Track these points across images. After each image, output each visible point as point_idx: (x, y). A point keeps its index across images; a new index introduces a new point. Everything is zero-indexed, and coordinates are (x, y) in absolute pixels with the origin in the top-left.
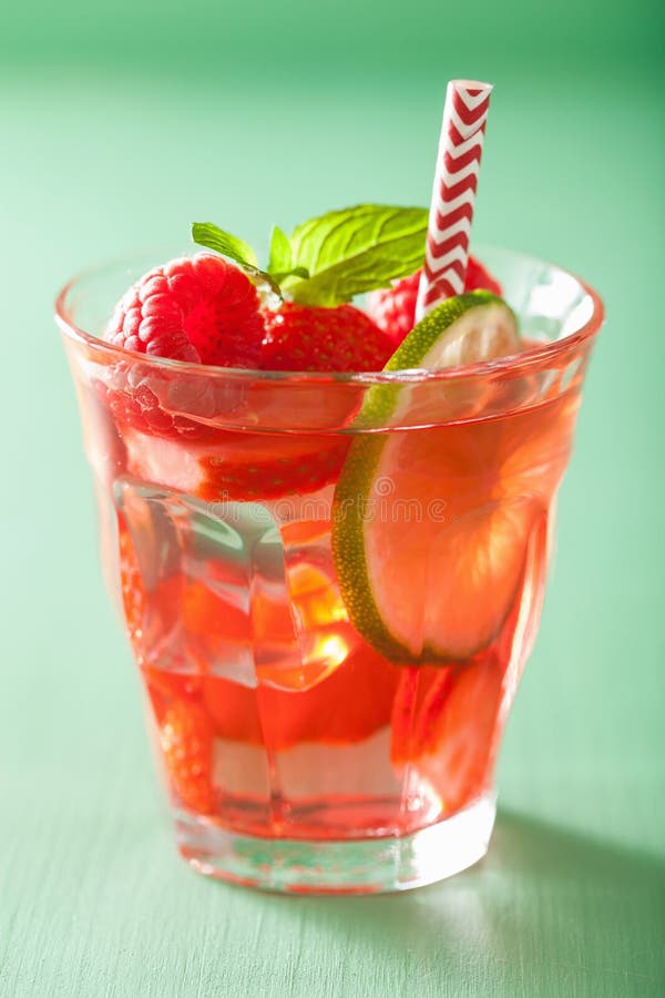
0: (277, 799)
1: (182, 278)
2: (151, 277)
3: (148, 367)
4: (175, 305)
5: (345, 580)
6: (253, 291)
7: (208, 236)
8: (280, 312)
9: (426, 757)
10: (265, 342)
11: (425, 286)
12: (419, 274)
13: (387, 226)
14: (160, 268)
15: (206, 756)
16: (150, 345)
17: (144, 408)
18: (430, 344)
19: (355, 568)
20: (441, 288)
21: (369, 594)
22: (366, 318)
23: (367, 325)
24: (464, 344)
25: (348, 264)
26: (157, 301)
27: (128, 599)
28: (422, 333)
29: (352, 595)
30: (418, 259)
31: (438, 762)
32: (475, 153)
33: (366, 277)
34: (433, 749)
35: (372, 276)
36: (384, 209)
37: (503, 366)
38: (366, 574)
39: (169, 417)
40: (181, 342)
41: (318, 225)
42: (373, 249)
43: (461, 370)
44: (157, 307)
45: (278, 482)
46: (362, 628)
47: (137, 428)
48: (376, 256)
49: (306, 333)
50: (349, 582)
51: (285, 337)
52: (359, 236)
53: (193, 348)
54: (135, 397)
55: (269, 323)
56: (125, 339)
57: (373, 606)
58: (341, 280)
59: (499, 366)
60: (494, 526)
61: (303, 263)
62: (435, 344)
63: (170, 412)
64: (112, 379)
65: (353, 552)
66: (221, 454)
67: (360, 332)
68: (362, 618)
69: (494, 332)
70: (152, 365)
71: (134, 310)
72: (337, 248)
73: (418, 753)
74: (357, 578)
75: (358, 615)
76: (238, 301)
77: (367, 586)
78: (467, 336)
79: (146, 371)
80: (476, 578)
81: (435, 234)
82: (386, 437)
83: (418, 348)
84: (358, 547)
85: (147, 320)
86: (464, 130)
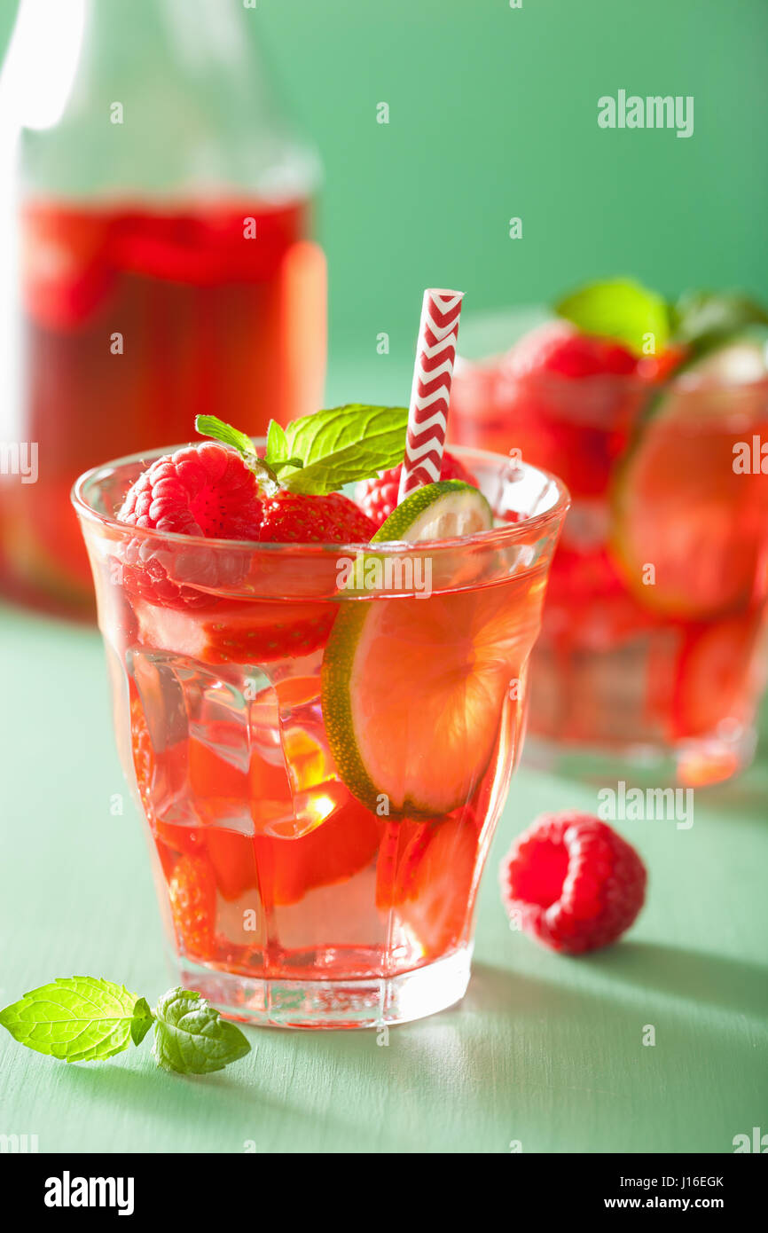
0: (273, 946)
1: (188, 465)
2: (161, 464)
3: (158, 541)
4: (182, 487)
5: (334, 736)
6: (252, 477)
7: (212, 426)
8: (276, 499)
9: (408, 902)
10: (262, 525)
11: (405, 476)
12: (401, 466)
13: (373, 423)
14: (169, 456)
15: (209, 906)
16: (159, 523)
17: (154, 580)
18: (410, 523)
19: (342, 724)
20: (420, 476)
21: (355, 749)
22: (354, 506)
23: (354, 512)
24: (440, 525)
25: (339, 456)
26: (165, 485)
27: (138, 761)
28: (402, 514)
29: (340, 750)
30: (401, 452)
31: (419, 909)
32: (449, 354)
33: (354, 468)
34: (414, 896)
35: (360, 467)
36: (371, 409)
37: (476, 540)
38: (352, 730)
39: (176, 588)
40: (188, 520)
41: (311, 421)
42: (359, 443)
43: (438, 542)
44: (166, 489)
45: (273, 645)
46: (349, 781)
47: (147, 599)
48: (364, 449)
49: (299, 518)
50: (337, 738)
51: (281, 521)
52: (348, 432)
53: (198, 526)
54: (146, 570)
55: (267, 508)
56: (137, 519)
57: (359, 760)
58: (332, 470)
59: (472, 539)
60: (469, 690)
61: (298, 454)
62: (413, 524)
63: (176, 582)
64: (125, 554)
65: (341, 709)
66: (222, 621)
67: (348, 517)
68: (349, 771)
69: (468, 517)
70: (161, 538)
71: (144, 493)
72: (329, 441)
73: (401, 899)
74: (344, 734)
75: (345, 768)
76: (238, 486)
77: (353, 741)
78: (443, 518)
79: (157, 545)
80: (452, 740)
81: (414, 428)
82: (370, 604)
83: (399, 527)
84: (345, 704)
85: (156, 501)
86: (438, 332)
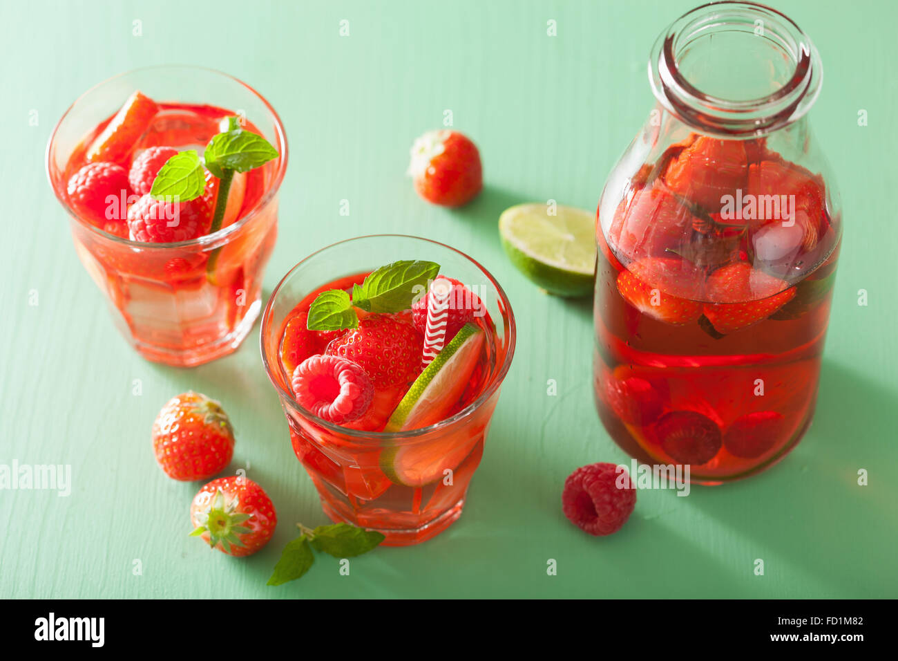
41: (376, 276)
52: (395, 280)
72: (386, 286)
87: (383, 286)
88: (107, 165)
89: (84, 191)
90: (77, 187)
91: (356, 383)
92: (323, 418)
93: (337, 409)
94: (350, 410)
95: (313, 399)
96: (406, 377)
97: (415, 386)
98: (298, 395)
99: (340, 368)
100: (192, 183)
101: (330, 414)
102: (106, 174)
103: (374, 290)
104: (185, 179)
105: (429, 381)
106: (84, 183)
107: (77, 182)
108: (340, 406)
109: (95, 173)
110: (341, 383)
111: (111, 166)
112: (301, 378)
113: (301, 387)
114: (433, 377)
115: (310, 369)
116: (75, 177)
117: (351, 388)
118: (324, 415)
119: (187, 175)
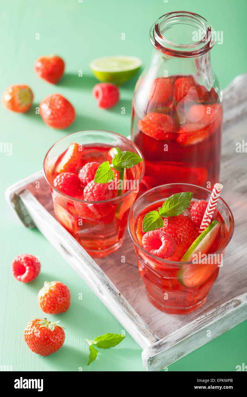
87: (171, 206)
88: (68, 173)
89: (61, 185)
90: (58, 183)
91: (169, 240)
92: (155, 255)
93: (161, 251)
94: (166, 252)
95: (151, 248)
96: (189, 240)
97: (194, 243)
98: (145, 246)
99: (162, 235)
100: (110, 175)
101: (158, 254)
102: (69, 176)
103: (167, 208)
104: (107, 173)
105: (200, 241)
106: (60, 181)
107: (57, 181)
108: (162, 250)
109: (64, 177)
110: (162, 241)
111: (70, 173)
112: (145, 239)
113: (146, 243)
114: (201, 240)
115: (150, 236)
116: (55, 180)
117: (166, 243)
118: (155, 254)
119: (107, 172)
